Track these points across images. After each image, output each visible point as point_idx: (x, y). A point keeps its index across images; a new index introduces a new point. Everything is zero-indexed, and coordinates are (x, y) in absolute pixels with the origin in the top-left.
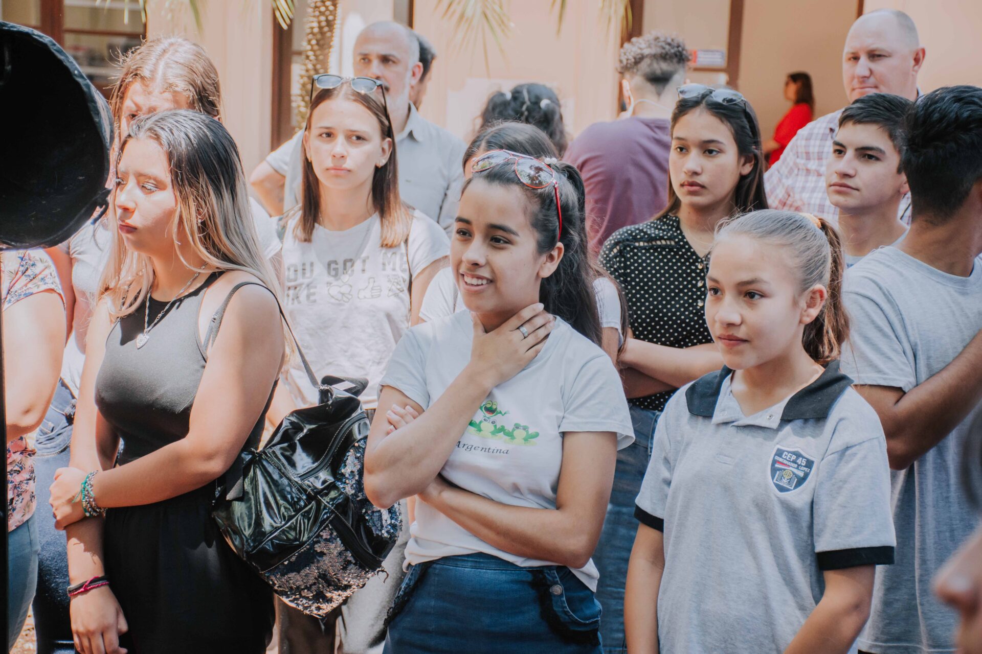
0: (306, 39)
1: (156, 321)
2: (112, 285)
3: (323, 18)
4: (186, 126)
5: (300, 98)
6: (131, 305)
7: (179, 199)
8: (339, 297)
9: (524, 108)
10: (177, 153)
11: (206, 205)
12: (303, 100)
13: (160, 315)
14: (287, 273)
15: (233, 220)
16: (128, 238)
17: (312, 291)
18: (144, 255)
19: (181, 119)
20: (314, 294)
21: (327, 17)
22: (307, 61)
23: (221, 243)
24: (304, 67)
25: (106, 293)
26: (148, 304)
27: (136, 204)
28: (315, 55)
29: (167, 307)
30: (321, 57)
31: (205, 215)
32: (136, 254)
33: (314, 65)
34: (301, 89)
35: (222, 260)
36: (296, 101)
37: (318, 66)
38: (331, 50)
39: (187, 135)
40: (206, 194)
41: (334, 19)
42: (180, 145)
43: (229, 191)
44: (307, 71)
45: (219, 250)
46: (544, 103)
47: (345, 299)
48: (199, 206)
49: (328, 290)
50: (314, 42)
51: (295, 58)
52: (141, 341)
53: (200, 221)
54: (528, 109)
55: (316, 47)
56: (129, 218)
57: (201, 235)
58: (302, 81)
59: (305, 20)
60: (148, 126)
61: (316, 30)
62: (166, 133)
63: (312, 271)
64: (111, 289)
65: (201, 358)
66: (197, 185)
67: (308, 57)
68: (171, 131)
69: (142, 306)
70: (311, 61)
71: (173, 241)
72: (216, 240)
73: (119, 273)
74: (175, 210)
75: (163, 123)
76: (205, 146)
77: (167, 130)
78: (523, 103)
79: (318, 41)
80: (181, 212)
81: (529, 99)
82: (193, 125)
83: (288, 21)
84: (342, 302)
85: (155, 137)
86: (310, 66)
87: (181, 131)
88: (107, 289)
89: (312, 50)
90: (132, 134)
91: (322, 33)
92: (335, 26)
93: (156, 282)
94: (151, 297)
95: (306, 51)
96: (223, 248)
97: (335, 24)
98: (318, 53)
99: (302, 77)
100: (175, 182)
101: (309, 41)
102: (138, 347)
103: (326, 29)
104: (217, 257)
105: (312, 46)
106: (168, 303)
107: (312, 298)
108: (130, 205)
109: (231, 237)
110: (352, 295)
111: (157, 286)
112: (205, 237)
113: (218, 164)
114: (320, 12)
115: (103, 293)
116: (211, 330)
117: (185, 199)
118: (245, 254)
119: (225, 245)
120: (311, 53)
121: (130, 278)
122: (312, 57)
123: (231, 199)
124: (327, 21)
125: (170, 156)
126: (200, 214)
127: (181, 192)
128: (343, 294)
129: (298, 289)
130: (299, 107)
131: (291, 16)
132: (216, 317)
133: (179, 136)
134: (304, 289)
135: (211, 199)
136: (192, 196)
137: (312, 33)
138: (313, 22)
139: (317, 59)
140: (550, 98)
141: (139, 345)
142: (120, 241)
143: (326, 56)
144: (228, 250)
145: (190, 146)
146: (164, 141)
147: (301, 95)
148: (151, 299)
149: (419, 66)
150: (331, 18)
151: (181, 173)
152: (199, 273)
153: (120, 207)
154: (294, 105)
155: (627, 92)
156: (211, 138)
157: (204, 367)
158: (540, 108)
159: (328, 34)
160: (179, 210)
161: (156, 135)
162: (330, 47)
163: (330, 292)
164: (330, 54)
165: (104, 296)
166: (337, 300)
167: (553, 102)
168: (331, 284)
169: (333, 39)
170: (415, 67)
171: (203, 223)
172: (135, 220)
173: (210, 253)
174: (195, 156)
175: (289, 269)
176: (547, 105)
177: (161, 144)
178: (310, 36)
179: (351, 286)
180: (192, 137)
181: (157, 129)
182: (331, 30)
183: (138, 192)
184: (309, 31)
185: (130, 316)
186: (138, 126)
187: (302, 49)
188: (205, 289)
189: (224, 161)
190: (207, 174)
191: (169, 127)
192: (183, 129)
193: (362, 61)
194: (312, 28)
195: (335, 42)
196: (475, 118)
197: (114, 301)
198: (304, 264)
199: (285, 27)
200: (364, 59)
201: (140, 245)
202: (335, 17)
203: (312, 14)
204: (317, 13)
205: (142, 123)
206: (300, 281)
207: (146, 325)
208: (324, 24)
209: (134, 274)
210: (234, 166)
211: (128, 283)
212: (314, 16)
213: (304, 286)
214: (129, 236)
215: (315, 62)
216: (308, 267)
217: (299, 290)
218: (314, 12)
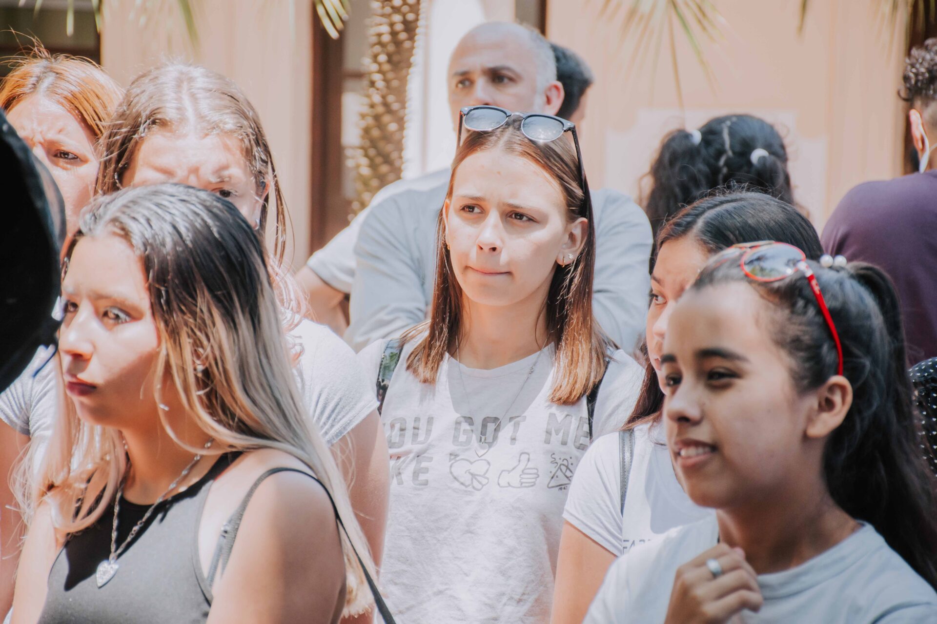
0: (370, 52)
1: (129, 539)
2: (58, 482)
3: (397, 18)
4: (173, 211)
5: (360, 152)
6: (90, 512)
7: (164, 335)
8: (466, 479)
9: (722, 162)
10: (158, 257)
11: (209, 340)
12: (366, 155)
13: (136, 528)
14: (387, 434)
15: (255, 363)
16: (82, 404)
17: (424, 464)
18: (111, 430)
19: (164, 200)
20: (426, 470)
21: (404, 15)
22: (372, 90)
23: (236, 403)
24: (366, 101)
25: (49, 494)
26: (117, 509)
27: (95, 347)
28: (385, 80)
29: (148, 515)
30: (395, 83)
31: (207, 358)
32: (98, 428)
33: (384, 97)
34: (363, 137)
35: (236, 431)
36: (353, 158)
37: (391, 98)
38: (411, 70)
39: (175, 227)
40: (208, 322)
41: (417, 20)
42: (163, 245)
43: (248, 316)
44: (372, 106)
45: (233, 416)
46: (758, 155)
47: (476, 484)
48: (197, 343)
49: (451, 466)
50: (383, 58)
51: (349, 84)
52: (105, 573)
53: (200, 368)
54: (727, 164)
55: (386, 67)
56: (82, 370)
57: (201, 393)
58: (363, 124)
59: (368, 21)
60: (109, 216)
61: (386, 38)
62: (139, 226)
63: (429, 432)
64: (58, 487)
65: (201, 598)
66: (194, 308)
67: (372, 84)
68: (148, 221)
69: (108, 513)
70: (378, 89)
71: (155, 403)
72: (228, 400)
73: (69, 462)
74: (158, 353)
75: (135, 207)
76: (205, 243)
77: (143, 221)
78: (720, 152)
79: (390, 56)
80: (168, 355)
81: (732, 147)
82: (185, 210)
83: (339, 25)
84: (470, 489)
85: (122, 233)
86: (377, 99)
87: (165, 221)
88: (51, 487)
89: (380, 71)
90: (84, 230)
91: (397, 43)
92: (418, 31)
93: (131, 474)
94: (122, 500)
95: (370, 73)
96: (238, 412)
97: (417, 27)
98: (390, 75)
99: (363, 116)
100: (157, 307)
101: (375, 57)
102: (100, 585)
103: (403, 36)
104: (229, 427)
105: (380, 64)
106: (150, 506)
107: (422, 477)
108: (84, 348)
109: (253, 393)
110: (488, 479)
111: (134, 478)
112: (208, 395)
113: (228, 272)
114: (393, 8)
115: (43, 494)
116: (220, 550)
117: (174, 334)
118: (278, 421)
119: (242, 408)
120: (377, 77)
121: (90, 467)
122: (380, 84)
123: (252, 329)
124: (405, 22)
125: (147, 263)
126: (198, 356)
127: (166, 323)
128: (473, 475)
129: (402, 459)
130: (358, 166)
131: (345, 16)
132: (228, 528)
133: (161, 229)
134: (412, 461)
135: (218, 332)
136: (185, 328)
137: (380, 43)
138: (381, 25)
139: (388, 87)
140: (768, 147)
141: (100, 582)
142: (69, 408)
143: (403, 81)
144: (248, 415)
145: (180, 246)
146: (137, 240)
147: (362, 148)
148: (123, 500)
149: (557, 87)
150: (411, 17)
151: (167, 292)
152: (202, 457)
153: (68, 352)
154: (350, 163)
155: (918, 130)
156: (215, 230)
157: (206, 615)
158: (749, 163)
159: (407, 44)
160: (163, 353)
161: (123, 229)
162: (409, 65)
163: (453, 469)
164: (409, 77)
165: (46, 498)
166: (462, 484)
167: (772, 153)
168: (456, 456)
169: (414, 51)
170: (550, 89)
171: (207, 373)
172: (93, 374)
173: (220, 421)
174: (188, 261)
175: (392, 426)
176: (762, 159)
177: (132, 245)
178: (378, 49)
179: (489, 463)
180: (183, 230)
181: (126, 220)
182: (411, 38)
183: (95, 325)
184: (374, 39)
185: (87, 530)
186: (94, 215)
187: (363, 69)
188: (210, 483)
189: (238, 268)
190: (211, 291)
191: (144, 215)
192: (168, 217)
193: (460, 86)
194: (379, 35)
195: (417, 58)
196: (641, 178)
197: (61, 507)
198: (417, 420)
199: (334, 34)
200: (462, 82)
201: (100, 414)
202: (417, 15)
203: (380, 11)
204: (388, 10)
205: (101, 210)
206: (408, 446)
207: (113, 547)
208: (399, 27)
209: (98, 460)
210: (254, 273)
211: (85, 477)
212: (383, 15)
213: (411, 456)
214: (85, 400)
215: (385, 91)
216: (423, 425)
217: (404, 462)
218: (383, 7)
